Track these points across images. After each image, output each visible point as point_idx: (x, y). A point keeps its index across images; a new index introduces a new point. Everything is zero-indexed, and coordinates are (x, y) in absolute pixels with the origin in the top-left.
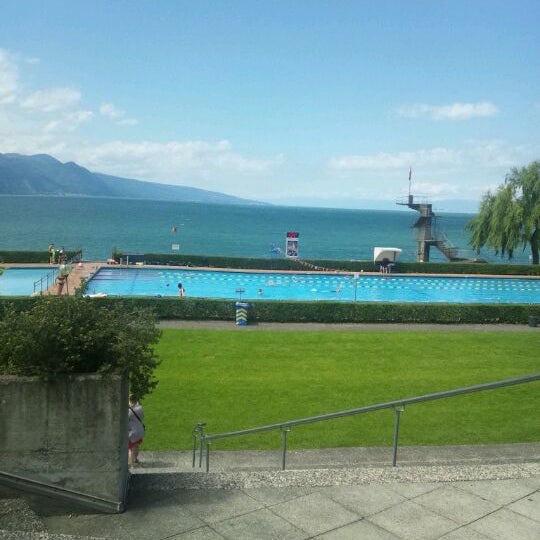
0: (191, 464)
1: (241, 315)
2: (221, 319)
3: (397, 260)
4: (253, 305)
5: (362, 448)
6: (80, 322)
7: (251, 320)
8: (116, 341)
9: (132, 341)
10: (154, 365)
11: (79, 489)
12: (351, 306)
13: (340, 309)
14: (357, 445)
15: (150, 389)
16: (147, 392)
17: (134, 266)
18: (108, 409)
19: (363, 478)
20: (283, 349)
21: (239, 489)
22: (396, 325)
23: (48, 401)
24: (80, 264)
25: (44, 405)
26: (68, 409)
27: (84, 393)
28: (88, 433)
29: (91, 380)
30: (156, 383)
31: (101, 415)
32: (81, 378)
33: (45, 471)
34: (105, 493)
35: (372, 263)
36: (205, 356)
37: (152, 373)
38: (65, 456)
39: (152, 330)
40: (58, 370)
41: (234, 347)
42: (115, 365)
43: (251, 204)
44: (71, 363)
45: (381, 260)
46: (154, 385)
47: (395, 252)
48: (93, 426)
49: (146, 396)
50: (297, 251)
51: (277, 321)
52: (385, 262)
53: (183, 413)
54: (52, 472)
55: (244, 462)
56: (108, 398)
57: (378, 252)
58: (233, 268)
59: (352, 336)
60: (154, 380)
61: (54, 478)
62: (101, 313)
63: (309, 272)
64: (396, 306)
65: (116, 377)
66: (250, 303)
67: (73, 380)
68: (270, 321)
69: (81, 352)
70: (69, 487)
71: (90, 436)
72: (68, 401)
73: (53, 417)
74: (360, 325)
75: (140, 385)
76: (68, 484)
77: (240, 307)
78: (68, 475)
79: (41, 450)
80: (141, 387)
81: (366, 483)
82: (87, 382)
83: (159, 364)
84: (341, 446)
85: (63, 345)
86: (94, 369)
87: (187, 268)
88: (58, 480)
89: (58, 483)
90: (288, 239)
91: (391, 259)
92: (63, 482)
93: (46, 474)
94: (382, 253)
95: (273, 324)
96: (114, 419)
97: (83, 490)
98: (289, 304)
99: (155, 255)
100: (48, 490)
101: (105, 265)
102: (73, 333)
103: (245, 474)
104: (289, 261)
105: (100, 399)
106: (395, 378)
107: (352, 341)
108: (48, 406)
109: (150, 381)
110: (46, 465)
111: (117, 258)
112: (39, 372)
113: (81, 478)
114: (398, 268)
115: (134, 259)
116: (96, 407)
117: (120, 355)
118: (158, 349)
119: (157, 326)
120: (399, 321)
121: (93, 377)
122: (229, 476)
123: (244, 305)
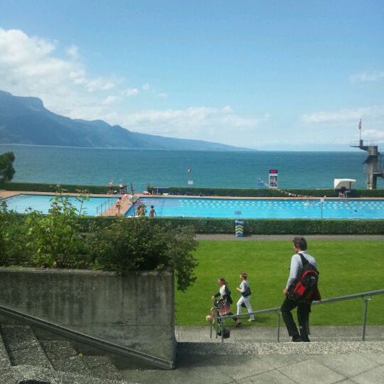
0: (209, 336)
1: (239, 230)
2: (225, 233)
3: (353, 188)
4: (247, 222)
5: (331, 327)
6: (143, 234)
7: (246, 233)
8: (167, 249)
9: (178, 249)
10: (193, 266)
11: (144, 351)
12: (319, 223)
13: (311, 225)
14: (328, 324)
15: (191, 283)
16: (189, 285)
17: (162, 196)
18: (163, 295)
19: (344, 349)
20: (270, 253)
21: (255, 355)
22: (353, 236)
23: (123, 289)
24: (126, 195)
25: (121, 291)
26: (136, 295)
27: (147, 284)
28: (150, 312)
29: (152, 276)
30: (196, 278)
31: (158, 300)
32: (145, 274)
33: (121, 337)
34: (162, 355)
35: (332, 190)
36: (215, 259)
37: (192, 271)
38: (134, 328)
39: (192, 241)
40: (129, 267)
41: (235, 253)
42: (167, 265)
43: (241, 150)
44: (137, 263)
45: (339, 188)
46: (194, 280)
47: (350, 182)
48: (154, 307)
49: (189, 288)
50: (277, 183)
51: (265, 234)
52: (343, 190)
53: (201, 300)
54: (126, 338)
55: (246, 335)
56: (163, 288)
57: (337, 182)
58: (232, 196)
59: (320, 244)
60: (194, 276)
61: (128, 343)
62: (156, 228)
63: (285, 198)
64: (353, 222)
65: (168, 274)
66: (245, 221)
67: (139, 275)
68: (260, 234)
69: (143, 255)
70: (138, 349)
71: (152, 314)
72: (137, 289)
73: (126, 300)
74: (325, 236)
75: (184, 280)
76: (137, 347)
77: (238, 224)
78: (137, 341)
79: (119, 323)
80: (185, 282)
81: (347, 353)
82: (149, 277)
83: (197, 265)
84: (317, 325)
85: (132, 251)
86: (152, 268)
87: (199, 197)
88: (130, 344)
89: (131, 347)
90: (270, 175)
91: (348, 188)
92: (133, 346)
93: (122, 339)
94: (340, 183)
95: (262, 236)
96: (167, 304)
97: (147, 352)
98: (273, 221)
99: (176, 189)
100: (125, 352)
101: (143, 196)
102: (138, 242)
103: (257, 345)
104: (271, 190)
105: (157, 289)
106: (355, 275)
107: (320, 247)
108: (123, 293)
109: (191, 277)
110: (122, 333)
111: (150, 190)
112: (116, 269)
113: (145, 344)
114: (353, 194)
115: (162, 191)
116: (154, 294)
117: (170, 259)
118: (196, 254)
119: (194, 239)
120: (355, 233)
121: (151, 273)
122: (247, 345)
123: (241, 222)
